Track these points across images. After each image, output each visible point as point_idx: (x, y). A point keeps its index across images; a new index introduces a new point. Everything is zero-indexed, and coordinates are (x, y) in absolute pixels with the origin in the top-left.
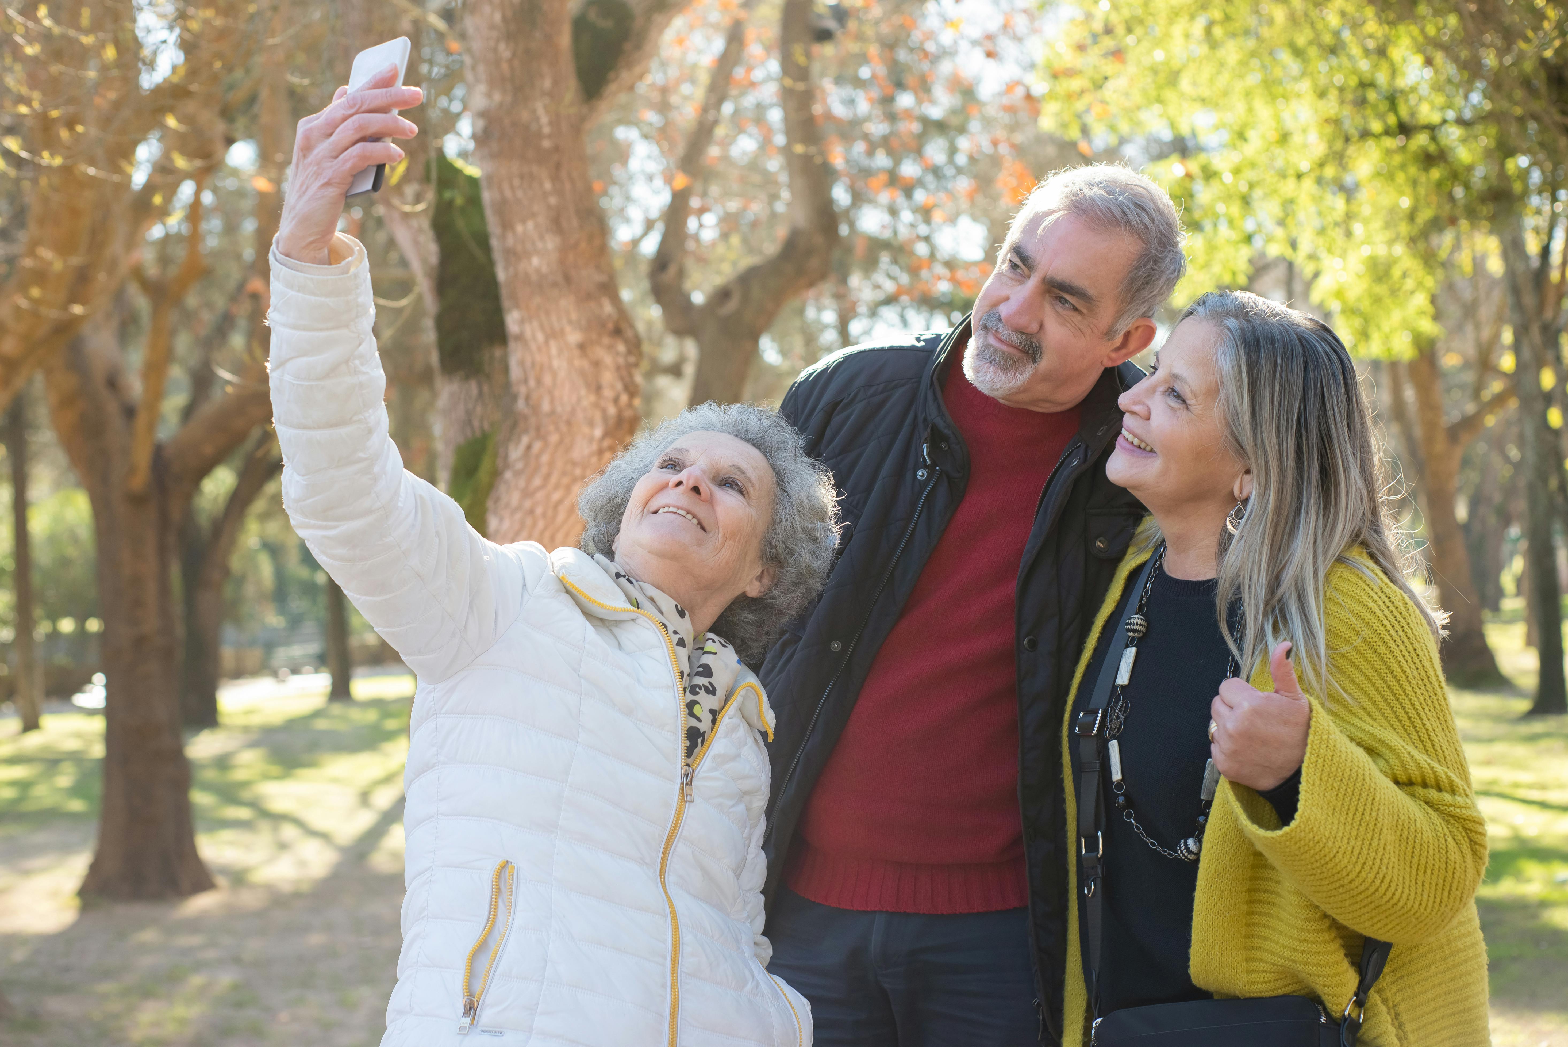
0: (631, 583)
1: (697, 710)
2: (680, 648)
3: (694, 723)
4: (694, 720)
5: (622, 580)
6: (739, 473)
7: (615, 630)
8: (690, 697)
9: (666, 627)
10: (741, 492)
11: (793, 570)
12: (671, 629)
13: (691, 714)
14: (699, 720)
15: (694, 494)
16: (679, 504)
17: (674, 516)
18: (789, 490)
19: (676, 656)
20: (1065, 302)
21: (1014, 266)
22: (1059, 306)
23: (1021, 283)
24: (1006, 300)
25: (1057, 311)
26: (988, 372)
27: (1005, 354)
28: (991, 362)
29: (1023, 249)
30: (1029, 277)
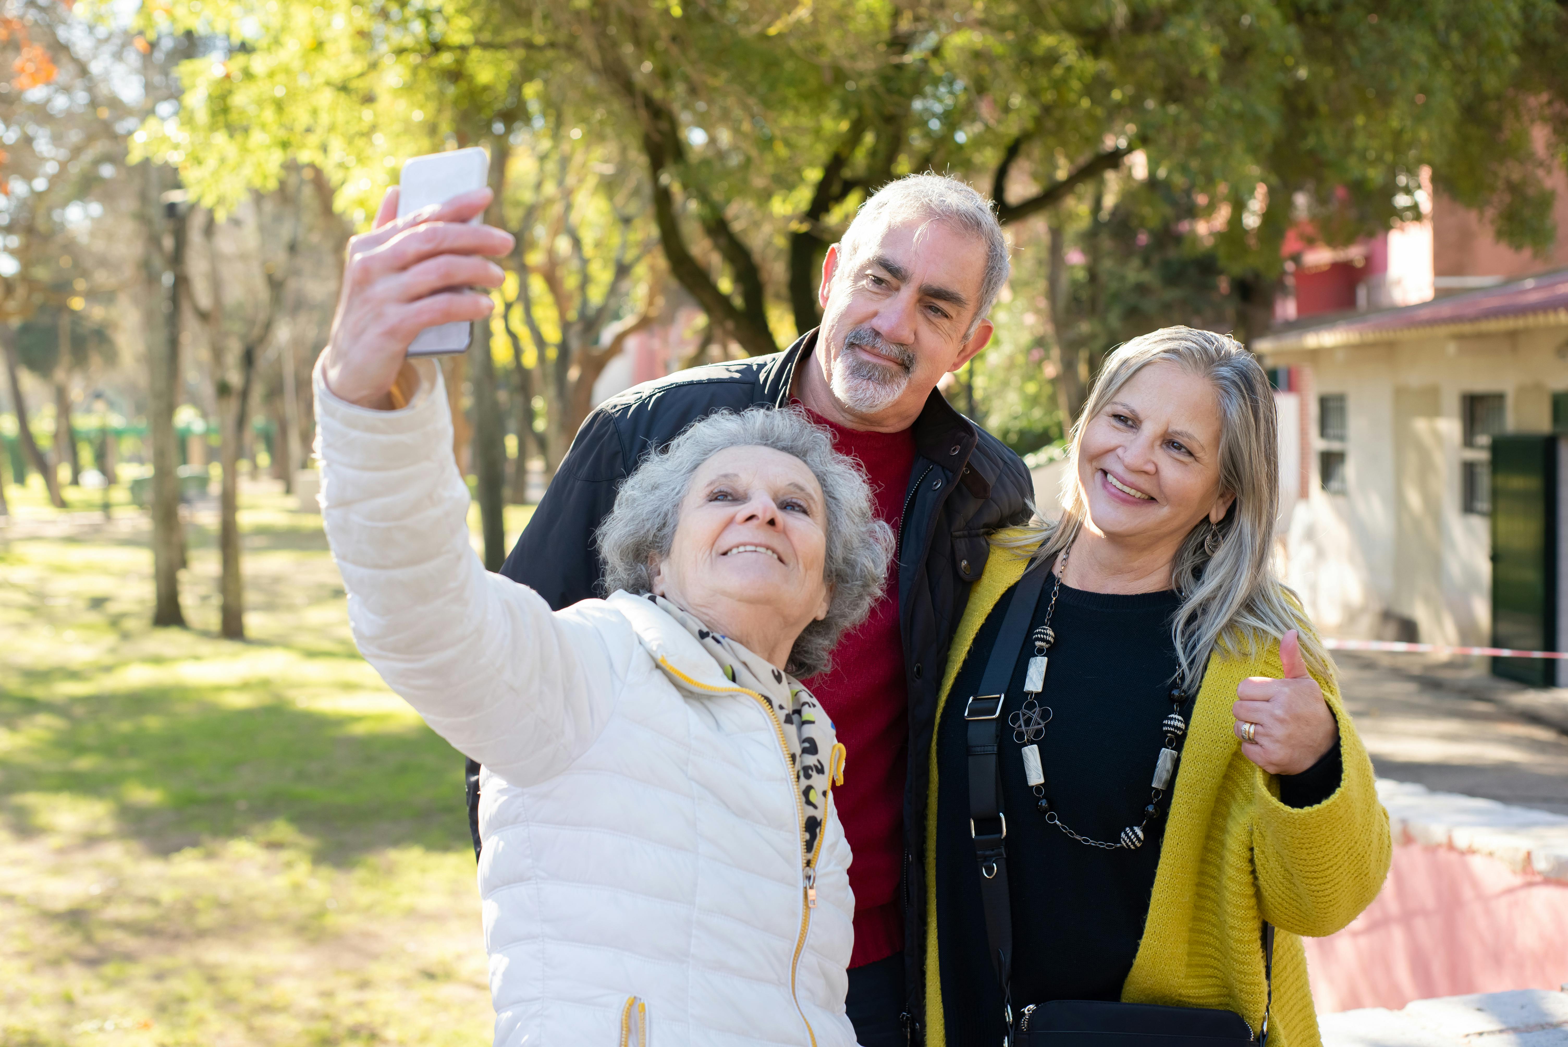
0: (718, 642)
1: (813, 796)
2: (788, 726)
3: (811, 812)
4: (811, 808)
5: (709, 640)
6: (798, 491)
7: (710, 705)
8: (804, 783)
9: (769, 701)
10: (805, 512)
11: (857, 583)
12: (776, 704)
13: (809, 802)
14: (815, 807)
15: (769, 527)
16: (756, 541)
17: (754, 554)
18: (837, 496)
19: (784, 737)
20: (937, 310)
21: (878, 281)
22: (931, 315)
23: (888, 296)
24: (875, 314)
25: (929, 320)
26: (868, 388)
27: (884, 368)
28: (869, 379)
29: (891, 262)
30: (898, 289)
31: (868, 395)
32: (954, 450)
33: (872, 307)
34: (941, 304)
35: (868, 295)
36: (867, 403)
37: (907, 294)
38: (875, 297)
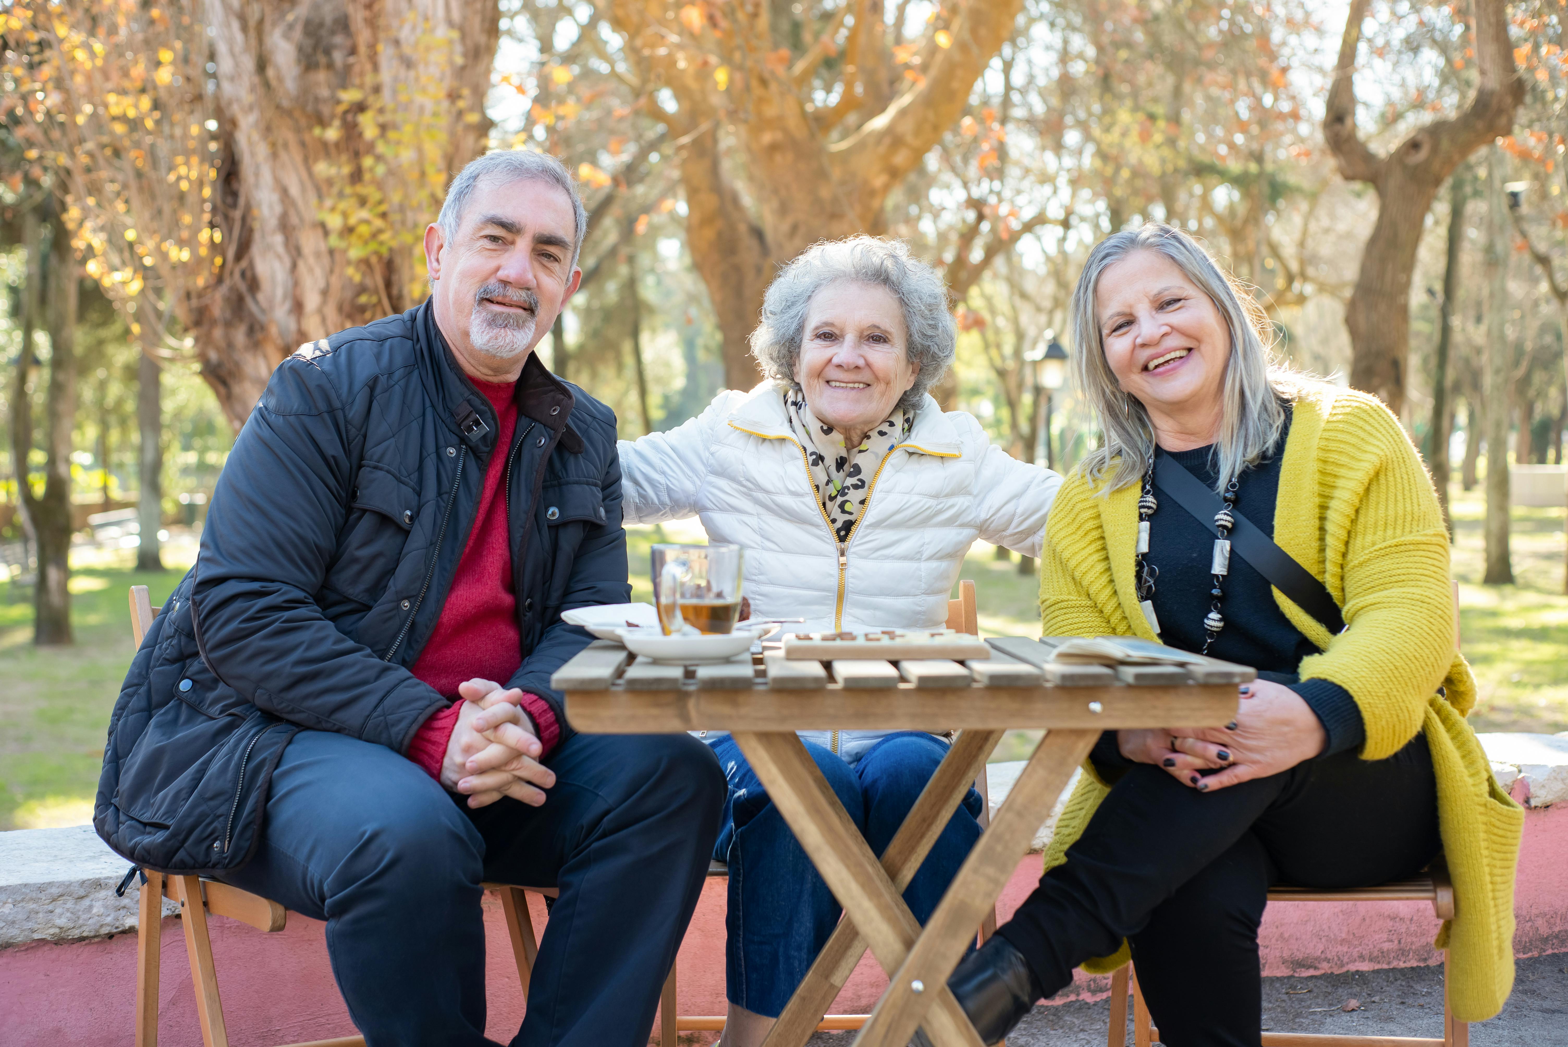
1: (848, 507)
4: (846, 515)
13: (844, 512)
14: (851, 514)
20: (549, 256)
21: (494, 239)
22: (545, 261)
23: (506, 251)
24: (498, 269)
25: (544, 266)
26: (506, 335)
27: (517, 315)
28: (506, 326)
29: (504, 220)
30: (513, 243)
31: (507, 341)
32: (554, 411)
33: (493, 264)
34: (552, 249)
35: (487, 253)
36: (508, 348)
37: (523, 244)
38: (494, 254)
